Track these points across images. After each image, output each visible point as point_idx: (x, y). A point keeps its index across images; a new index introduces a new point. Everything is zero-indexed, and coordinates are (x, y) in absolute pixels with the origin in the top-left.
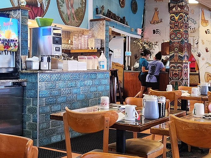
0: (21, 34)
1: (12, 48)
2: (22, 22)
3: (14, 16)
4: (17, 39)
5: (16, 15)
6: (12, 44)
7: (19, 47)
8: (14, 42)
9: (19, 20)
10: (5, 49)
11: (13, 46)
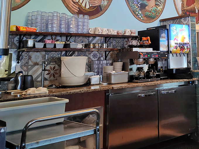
0: (191, 38)
1: (186, 51)
2: (192, 28)
3: (184, 22)
4: (188, 42)
5: (186, 22)
6: (186, 47)
7: (190, 49)
8: (187, 45)
9: (189, 26)
10: (181, 52)
11: (186, 49)
